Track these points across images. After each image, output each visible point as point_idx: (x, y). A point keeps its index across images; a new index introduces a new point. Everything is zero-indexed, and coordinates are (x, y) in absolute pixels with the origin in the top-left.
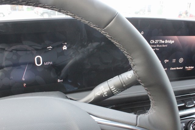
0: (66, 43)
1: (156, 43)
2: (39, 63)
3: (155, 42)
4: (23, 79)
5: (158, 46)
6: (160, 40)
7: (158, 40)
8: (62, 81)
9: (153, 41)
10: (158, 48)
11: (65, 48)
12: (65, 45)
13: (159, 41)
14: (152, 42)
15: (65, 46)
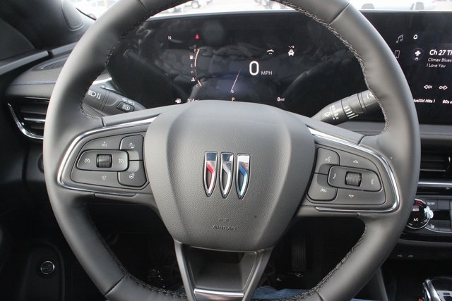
0: (293, 47)
1: (440, 54)
2: (254, 71)
3: (439, 52)
4: (232, 91)
5: (443, 60)
6: (449, 51)
7: (445, 51)
8: (283, 100)
9: (436, 52)
10: (443, 63)
11: (291, 53)
12: (292, 48)
13: (447, 52)
14: (433, 52)
15: (291, 51)
